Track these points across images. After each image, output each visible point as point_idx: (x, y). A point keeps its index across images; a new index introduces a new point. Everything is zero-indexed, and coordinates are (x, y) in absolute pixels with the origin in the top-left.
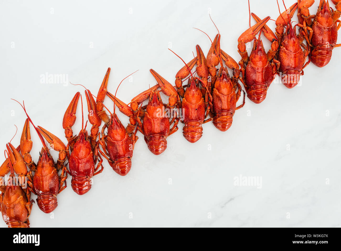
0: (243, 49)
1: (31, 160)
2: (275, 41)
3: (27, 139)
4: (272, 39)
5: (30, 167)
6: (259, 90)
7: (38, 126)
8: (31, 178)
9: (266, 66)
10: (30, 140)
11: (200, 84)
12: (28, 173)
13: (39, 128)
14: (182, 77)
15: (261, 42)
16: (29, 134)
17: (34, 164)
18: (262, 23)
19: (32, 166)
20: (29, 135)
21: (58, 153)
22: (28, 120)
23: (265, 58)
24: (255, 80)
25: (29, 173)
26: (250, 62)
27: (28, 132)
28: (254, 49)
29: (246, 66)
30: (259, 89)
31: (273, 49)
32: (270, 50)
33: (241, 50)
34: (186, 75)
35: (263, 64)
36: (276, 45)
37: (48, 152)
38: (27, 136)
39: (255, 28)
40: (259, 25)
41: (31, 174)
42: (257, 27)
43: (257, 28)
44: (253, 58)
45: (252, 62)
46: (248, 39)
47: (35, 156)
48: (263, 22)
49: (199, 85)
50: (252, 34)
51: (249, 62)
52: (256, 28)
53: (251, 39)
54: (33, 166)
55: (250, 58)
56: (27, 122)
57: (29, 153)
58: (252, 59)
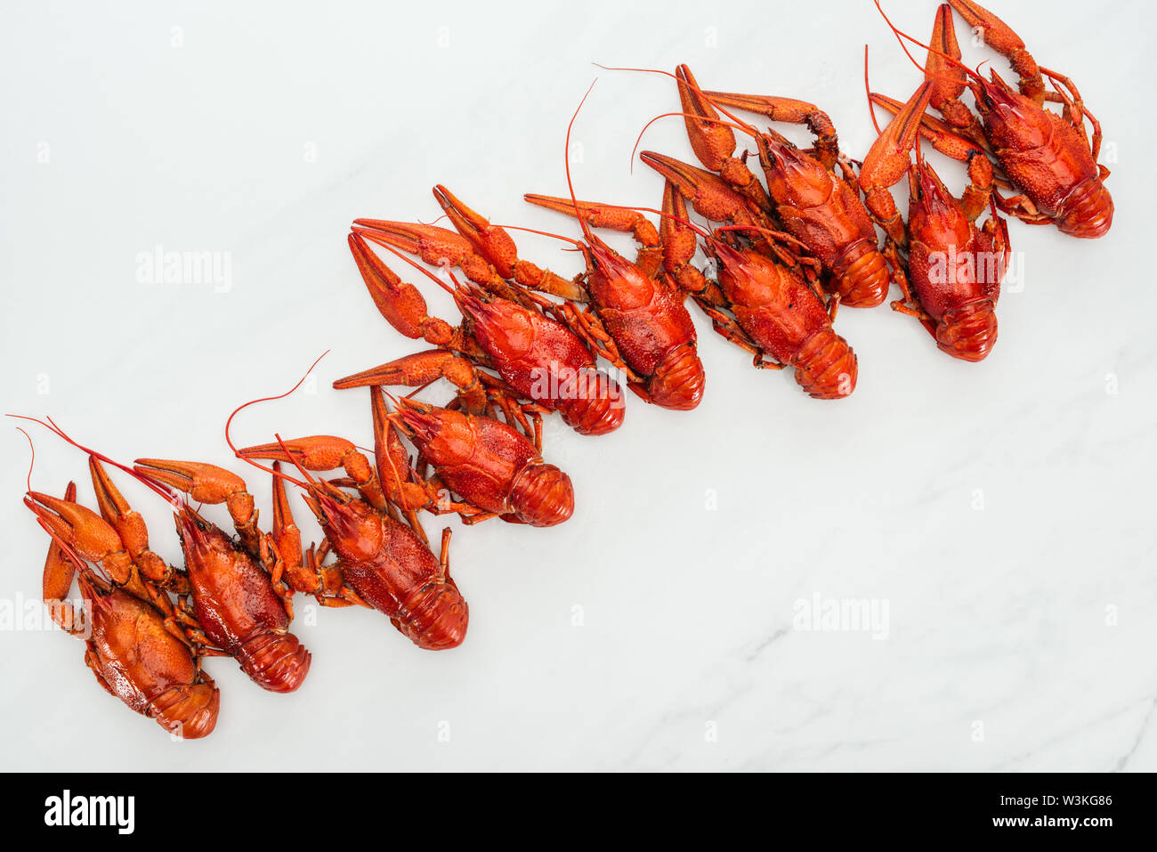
0: (888, 210)
1: (164, 565)
2: (976, 157)
3: (120, 514)
4: (964, 153)
5: (171, 586)
6: (972, 321)
7: (135, 461)
8: (192, 617)
9: (969, 239)
10: (130, 512)
11: (739, 239)
12: (177, 609)
13: (139, 465)
14: (687, 257)
15: (928, 168)
16: (116, 497)
17: (178, 572)
18: (914, 109)
19: (173, 581)
20: (118, 501)
21: (223, 506)
22: (95, 459)
23: (959, 216)
24: (952, 294)
25: (180, 608)
26: (917, 242)
27: (113, 493)
28: (915, 197)
29: (906, 257)
30: (972, 318)
31: (978, 183)
32: (969, 188)
33: (882, 213)
34: (690, 243)
35: (959, 237)
36: (985, 167)
37: (195, 518)
38: (116, 505)
39: (899, 131)
40: (907, 116)
41: (187, 606)
42: (902, 125)
43: (904, 127)
44: (920, 227)
45: (922, 239)
46: (891, 174)
47: (167, 546)
48: (917, 104)
49: (740, 244)
50: (898, 151)
51: (913, 243)
52: (903, 130)
53: (901, 169)
54: (181, 579)
55: (912, 229)
56: (93, 467)
57: (147, 548)
58: (920, 231)
